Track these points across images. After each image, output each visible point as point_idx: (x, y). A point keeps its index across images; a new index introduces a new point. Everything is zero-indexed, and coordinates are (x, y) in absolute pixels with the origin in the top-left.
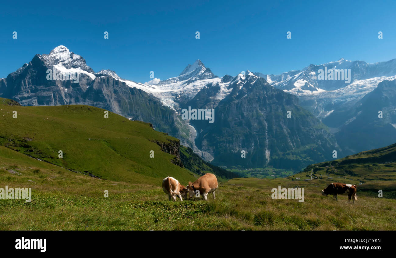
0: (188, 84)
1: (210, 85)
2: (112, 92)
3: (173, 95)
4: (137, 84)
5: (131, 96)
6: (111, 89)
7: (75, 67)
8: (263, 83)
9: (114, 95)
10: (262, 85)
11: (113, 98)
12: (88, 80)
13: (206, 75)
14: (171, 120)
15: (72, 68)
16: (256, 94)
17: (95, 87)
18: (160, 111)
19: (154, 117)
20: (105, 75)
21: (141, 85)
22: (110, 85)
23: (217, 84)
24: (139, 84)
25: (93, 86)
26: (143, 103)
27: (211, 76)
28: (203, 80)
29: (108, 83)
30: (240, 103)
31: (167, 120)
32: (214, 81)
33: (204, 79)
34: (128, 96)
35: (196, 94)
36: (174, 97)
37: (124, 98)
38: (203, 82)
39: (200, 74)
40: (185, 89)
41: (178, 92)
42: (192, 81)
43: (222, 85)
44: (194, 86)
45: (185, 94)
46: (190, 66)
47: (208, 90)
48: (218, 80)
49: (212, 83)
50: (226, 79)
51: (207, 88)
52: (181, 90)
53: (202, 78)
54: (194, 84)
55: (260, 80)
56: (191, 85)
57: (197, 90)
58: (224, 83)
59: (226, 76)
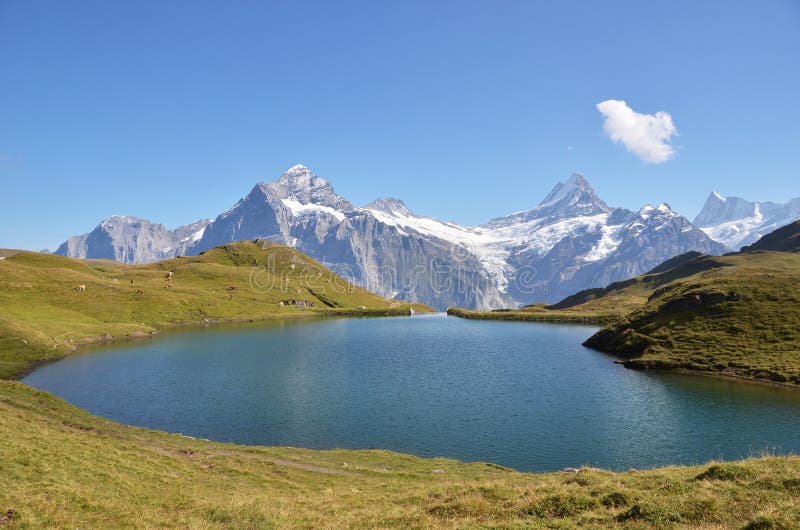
0: (541, 227)
1: (583, 229)
2: (370, 244)
3: (507, 249)
5: (403, 252)
6: (369, 239)
7: (314, 201)
8: (682, 227)
9: (372, 250)
10: (679, 232)
11: (370, 255)
12: (331, 222)
13: (580, 208)
14: (471, 299)
15: (310, 204)
16: (663, 252)
17: (340, 235)
20: (362, 214)
21: (452, 226)
22: (367, 231)
23: (599, 227)
25: (335, 234)
27: (590, 209)
28: (573, 219)
29: (364, 228)
30: (619, 271)
32: (591, 221)
33: (574, 216)
34: (397, 253)
35: (552, 246)
36: (508, 253)
37: (390, 255)
38: (571, 223)
39: (571, 204)
40: (534, 236)
41: (519, 244)
42: (550, 221)
43: (608, 230)
44: (552, 231)
45: (532, 247)
46: (560, 185)
47: (578, 239)
48: (602, 218)
49: (587, 226)
50: (618, 216)
51: (576, 235)
52: (526, 239)
53: (571, 213)
54: (554, 226)
55: (676, 221)
56: (546, 229)
57: (555, 239)
58: (613, 227)
59: (619, 210)
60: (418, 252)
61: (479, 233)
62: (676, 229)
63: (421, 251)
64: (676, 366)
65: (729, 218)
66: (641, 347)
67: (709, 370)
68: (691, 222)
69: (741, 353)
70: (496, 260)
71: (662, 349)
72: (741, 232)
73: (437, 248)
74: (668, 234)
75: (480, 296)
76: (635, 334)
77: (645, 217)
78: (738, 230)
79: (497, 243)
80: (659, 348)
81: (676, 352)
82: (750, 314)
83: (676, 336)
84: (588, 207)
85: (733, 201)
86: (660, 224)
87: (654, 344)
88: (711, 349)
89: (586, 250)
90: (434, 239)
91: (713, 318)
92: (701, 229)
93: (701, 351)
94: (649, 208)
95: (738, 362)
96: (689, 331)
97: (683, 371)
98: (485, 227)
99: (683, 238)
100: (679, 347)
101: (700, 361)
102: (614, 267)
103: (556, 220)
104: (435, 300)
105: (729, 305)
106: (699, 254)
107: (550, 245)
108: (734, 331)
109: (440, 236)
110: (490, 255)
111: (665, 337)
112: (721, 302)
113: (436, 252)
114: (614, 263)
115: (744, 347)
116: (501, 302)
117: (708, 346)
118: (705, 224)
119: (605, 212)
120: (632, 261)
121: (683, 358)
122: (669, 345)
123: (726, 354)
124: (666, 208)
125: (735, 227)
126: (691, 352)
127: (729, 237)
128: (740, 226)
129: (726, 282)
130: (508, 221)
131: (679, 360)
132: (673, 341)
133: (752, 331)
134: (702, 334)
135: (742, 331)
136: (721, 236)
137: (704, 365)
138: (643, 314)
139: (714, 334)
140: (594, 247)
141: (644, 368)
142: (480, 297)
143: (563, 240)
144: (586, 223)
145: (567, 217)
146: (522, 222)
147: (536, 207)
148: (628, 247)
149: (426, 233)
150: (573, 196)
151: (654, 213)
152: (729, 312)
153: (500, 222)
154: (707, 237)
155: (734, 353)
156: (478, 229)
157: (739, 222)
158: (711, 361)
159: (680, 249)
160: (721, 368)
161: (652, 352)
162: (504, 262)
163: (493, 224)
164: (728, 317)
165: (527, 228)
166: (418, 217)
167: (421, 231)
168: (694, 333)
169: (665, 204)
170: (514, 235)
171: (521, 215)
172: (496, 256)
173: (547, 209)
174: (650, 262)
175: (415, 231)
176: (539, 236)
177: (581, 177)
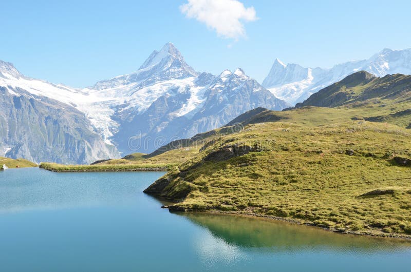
0: (140, 89)
1: (174, 90)
3: (112, 108)
4: (55, 86)
8: (253, 87)
10: (251, 91)
13: (172, 73)
14: (81, 151)
16: (239, 108)
18: (63, 137)
19: (51, 147)
21: (61, 88)
23: (188, 88)
24: (58, 87)
26: (35, 123)
27: (180, 73)
28: (167, 82)
30: (205, 124)
31: (74, 153)
32: (181, 84)
33: (168, 80)
35: (150, 105)
36: (113, 111)
38: (165, 85)
39: (165, 69)
40: (134, 96)
41: (122, 103)
42: (149, 83)
43: (195, 90)
44: (149, 91)
45: (133, 105)
46: (156, 53)
47: (171, 98)
48: (190, 81)
49: (178, 88)
50: (203, 79)
51: (169, 95)
52: (128, 99)
53: (165, 77)
54: (151, 87)
55: (248, 83)
56: (145, 89)
57: (152, 99)
58: (199, 88)
59: (204, 74)
60: (30, 111)
61: (86, 94)
62: (248, 89)
63: (32, 110)
64: (208, 208)
65: (289, 80)
66: (185, 193)
67: (233, 210)
68: (261, 84)
69: (258, 195)
70: (102, 117)
71: (200, 194)
72: (298, 91)
73: (48, 107)
74: (242, 93)
75: (88, 147)
76: (182, 182)
77: (224, 79)
78: (296, 89)
79: (103, 103)
80: (198, 193)
81: (210, 196)
82: (268, 162)
83: (213, 182)
84: (179, 72)
85: (292, 66)
86: (236, 86)
87: (195, 189)
88: (237, 192)
89: (179, 107)
90: (45, 99)
91: (241, 166)
92: (267, 89)
93: (229, 194)
94: (227, 73)
95: (255, 202)
96: (222, 177)
97: (214, 211)
98: (91, 88)
99: (254, 97)
100: (213, 192)
101: (227, 203)
102: (201, 120)
103: (152, 82)
104: (48, 153)
105: (253, 155)
106: (264, 109)
107: (148, 104)
108: (255, 176)
109: (50, 96)
110: (97, 113)
111: (204, 184)
112: (247, 153)
113: (47, 111)
114: (200, 118)
115: (261, 189)
116: (108, 153)
117: (235, 190)
118: (271, 85)
119: (192, 76)
120: (215, 116)
121: (214, 201)
122: (205, 190)
123: (248, 195)
124: (240, 72)
125: (293, 87)
126: (221, 195)
127: (289, 95)
128: (297, 87)
129: (253, 136)
130: (112, 83)
131: (211, 203)
132: (209, 187)
133: (269, 176)
134: (231, 180)
135: (261, 176)
136: (283, 94)
137: (230, 206)
138: (190, 165)
139: (240, 179)
140: (184, 105)
141: (184, 211)
142: (89, 150)
143: (159, 99)
144: (177, 85)
145: (162, 80)
146: (124, 84)
147: (136, 71)
148: (211, 105)
149: (37, 93)
150: (166, 62)
151: (231, 77)
152: (252, 161)
153: (105, 84)
154: (273, 96)
155: (254, 195)
156: (85, 90)
157: (296, 83)
158: (235, 202)
159: (251, 106)
160: (242, 207)
161: (192, 196)
162: (109, 119)
163: (100, 85)
164: (252, 164)
165: (128, 89)
166: (29, 79)
167: (32, 92)
168: (225, 179)
169: (240, 70)
170: (118, 95)
171: (123, 78)
172: (101, 113)
173: (144, 73)
174: (229, 116)
175: (25, 91)
176: (138, 96)
177: (173, 46)
